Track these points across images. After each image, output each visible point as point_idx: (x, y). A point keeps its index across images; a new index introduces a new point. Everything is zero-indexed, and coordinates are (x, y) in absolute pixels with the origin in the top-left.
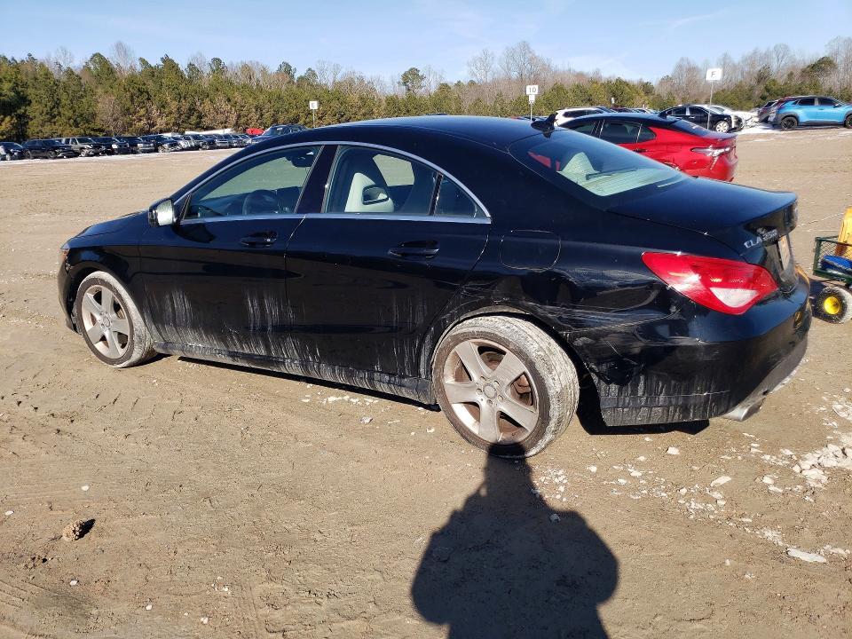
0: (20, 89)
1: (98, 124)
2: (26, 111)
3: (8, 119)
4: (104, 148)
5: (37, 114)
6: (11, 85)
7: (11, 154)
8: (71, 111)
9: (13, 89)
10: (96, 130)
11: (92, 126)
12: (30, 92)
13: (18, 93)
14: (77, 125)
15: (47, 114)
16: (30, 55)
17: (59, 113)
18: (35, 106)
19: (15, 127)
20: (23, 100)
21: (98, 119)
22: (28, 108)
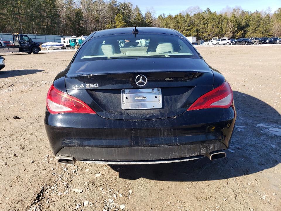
0: (248, 22)
1: (271, 33)
2: (247, 29)
3: (241, 32)
4: (263, 42)
5: (250, 30)
6: (245, 21)
7: (233, 43)
8: (262, 29)
9: (246, 22)
10: (269, 35)
11: (268, 34)
12: (251, 23)
13: (247, 23)
14: (263, 33)
15: (254, 30)
16: (257, 10)
17: (258, 29)
18: (251, 27)
19: (242, 34)
20: (248, 25)
21: (271, 32)
22: (248, 28)
